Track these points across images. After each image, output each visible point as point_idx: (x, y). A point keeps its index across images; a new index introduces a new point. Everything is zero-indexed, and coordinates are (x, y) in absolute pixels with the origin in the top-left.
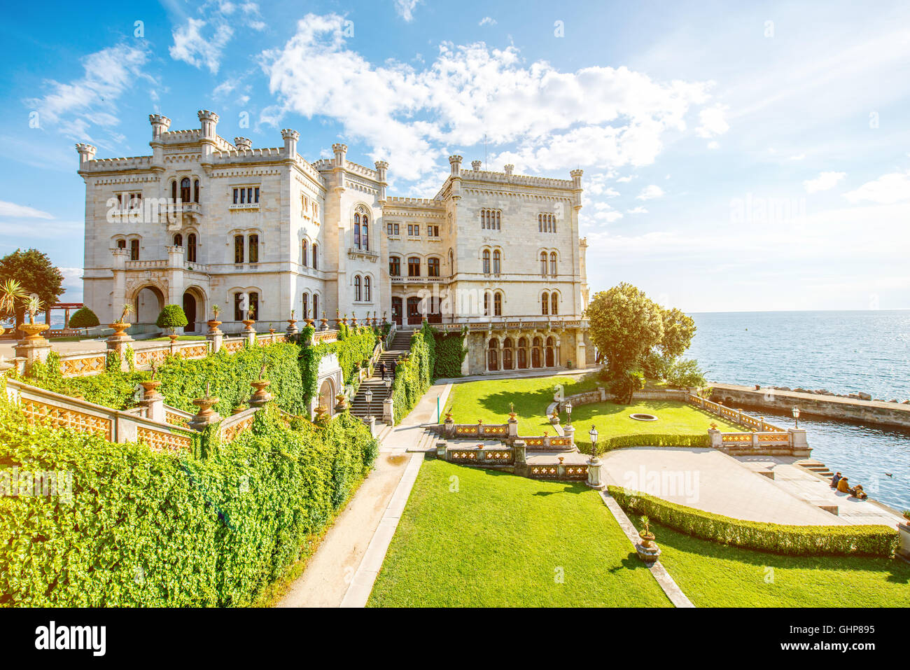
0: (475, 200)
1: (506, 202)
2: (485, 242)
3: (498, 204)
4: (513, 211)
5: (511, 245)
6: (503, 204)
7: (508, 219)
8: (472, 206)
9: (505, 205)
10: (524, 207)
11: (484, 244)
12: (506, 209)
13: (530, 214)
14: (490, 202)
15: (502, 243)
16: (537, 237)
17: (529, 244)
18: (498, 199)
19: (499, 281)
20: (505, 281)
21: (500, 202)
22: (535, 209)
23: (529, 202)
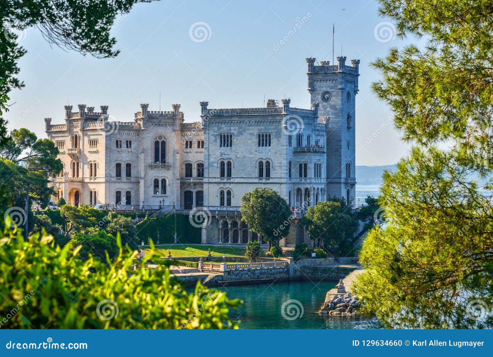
0: (216, 128)
1: (235, 128)
2: (221, 156)
3: (230, 130)
4: (240, 133)
5: (238, 158)
6: (234, 130)
7: (237, 139)
8: (214, 132)
9: (235, 130)
10: (248, 130)
11: (221, 158)
12: (236, 132)
13: (252, 134)
14: (225, 129)
15: (232, 156)
16: (256, 151)
17: (251, 156)
18: (230, 126)
19: (229, 183)
20: (233, 183)
21: (232, 128)
22: (255, 130)
23: (251, 126)
